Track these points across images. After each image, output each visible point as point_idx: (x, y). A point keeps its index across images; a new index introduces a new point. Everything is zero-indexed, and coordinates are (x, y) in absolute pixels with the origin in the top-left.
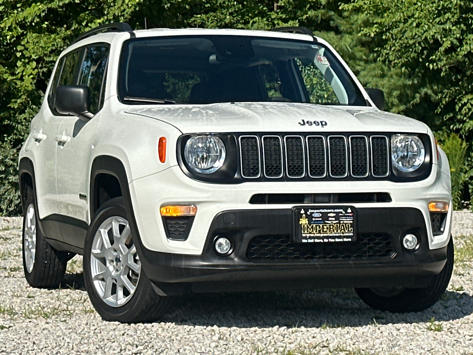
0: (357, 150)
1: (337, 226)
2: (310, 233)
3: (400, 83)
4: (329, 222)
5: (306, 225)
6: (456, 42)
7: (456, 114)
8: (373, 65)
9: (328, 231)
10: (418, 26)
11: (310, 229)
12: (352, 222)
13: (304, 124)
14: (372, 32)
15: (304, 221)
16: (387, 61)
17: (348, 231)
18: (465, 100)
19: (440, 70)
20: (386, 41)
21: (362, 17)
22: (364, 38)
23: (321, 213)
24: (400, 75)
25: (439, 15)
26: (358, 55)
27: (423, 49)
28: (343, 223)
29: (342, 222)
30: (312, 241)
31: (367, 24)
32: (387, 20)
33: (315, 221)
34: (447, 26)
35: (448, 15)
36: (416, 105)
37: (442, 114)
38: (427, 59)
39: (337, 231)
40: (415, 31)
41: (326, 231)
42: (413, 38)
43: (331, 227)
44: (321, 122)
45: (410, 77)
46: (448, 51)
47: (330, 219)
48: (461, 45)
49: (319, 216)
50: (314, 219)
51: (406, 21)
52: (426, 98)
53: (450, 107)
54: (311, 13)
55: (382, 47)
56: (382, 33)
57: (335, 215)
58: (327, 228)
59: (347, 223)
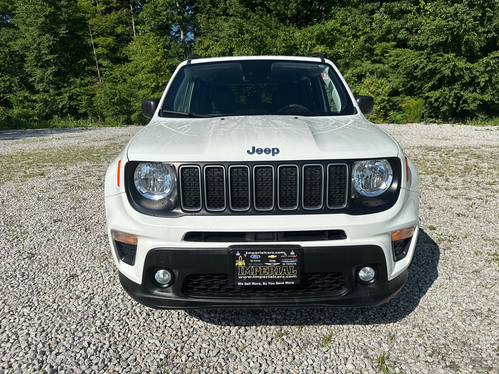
0: (311, 180)
1: (278, 268)
2: (248, 275)
3: (403, 80)
4: (269, 264)
5: (243, 267)
6: (425, 65)
7: (422, 91)
8: (394, 74)
9: (268, 274)
10: (411, 60)
11: (248, 271)
12: (296, 264)
13: (253, 152)
14: (395, 63)
15: (240, 263)
16: (399, 73)
17: (292, 273)
18: (426, 86)
19: (418, 76)
20: (399, 66)
21: (392, 58)
22: (392, 66)
23: (259, 254)
24: (403, 78)
25: (419, 56)
26: (390, 71)
27: (413, 68)
28: (286, 265)
29: (284, 264)
30: (249, 284)
31: (394, 60)
32: (400, 59)
33: (254, 262)
34: (422, 60)
35: (423, 56)
36: (408, 88)
37: (417, 90)
38: (413, 72)
39: (278, 273)
40: (410, 62)
41: (266, 273)
42: (409, 64)
43: (272, 269)
44: (273, 149)
45: (407, 78)
46: (421, 69)
47: (271, 261)
48: (427, 66)
49: (257, 258)
50: (252, 261)
51: (407, 59)
52: (412, 85)
53: (420, 88)
54: (375, 58)
55: (398, 68)
56: (398, 64)
57: (276, 256)
58: (267, 270)
59: (290, 265)
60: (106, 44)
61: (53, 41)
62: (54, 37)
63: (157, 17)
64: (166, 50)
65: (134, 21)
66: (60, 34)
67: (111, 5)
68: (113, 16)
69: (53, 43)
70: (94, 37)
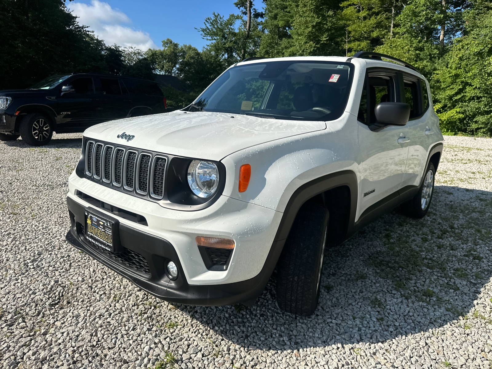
0: (144, 168)
1: (104, 234)
2: (92, 233)
4: (100, 229)
5: (90, 226)
9: (99, 236)
11: (92, 230)
13: (120, 136)
15: (89, 222)
17: (110, 241)
29: (106, 232)
30: (91, 240)
39: (104, 238)
44: (131, 136)
57: (103, 224)
58: (99, 233)
59: (109, 234)
60: (360, 49)
61: (314, 47)
62: (316, 44)
63: (413, 18)
64: (418, 52)
65: (394, 24)
66: (321, 41)
67: (373, 10)
68: (373, 21)
69: (313, 50)
70: (350, 42)
